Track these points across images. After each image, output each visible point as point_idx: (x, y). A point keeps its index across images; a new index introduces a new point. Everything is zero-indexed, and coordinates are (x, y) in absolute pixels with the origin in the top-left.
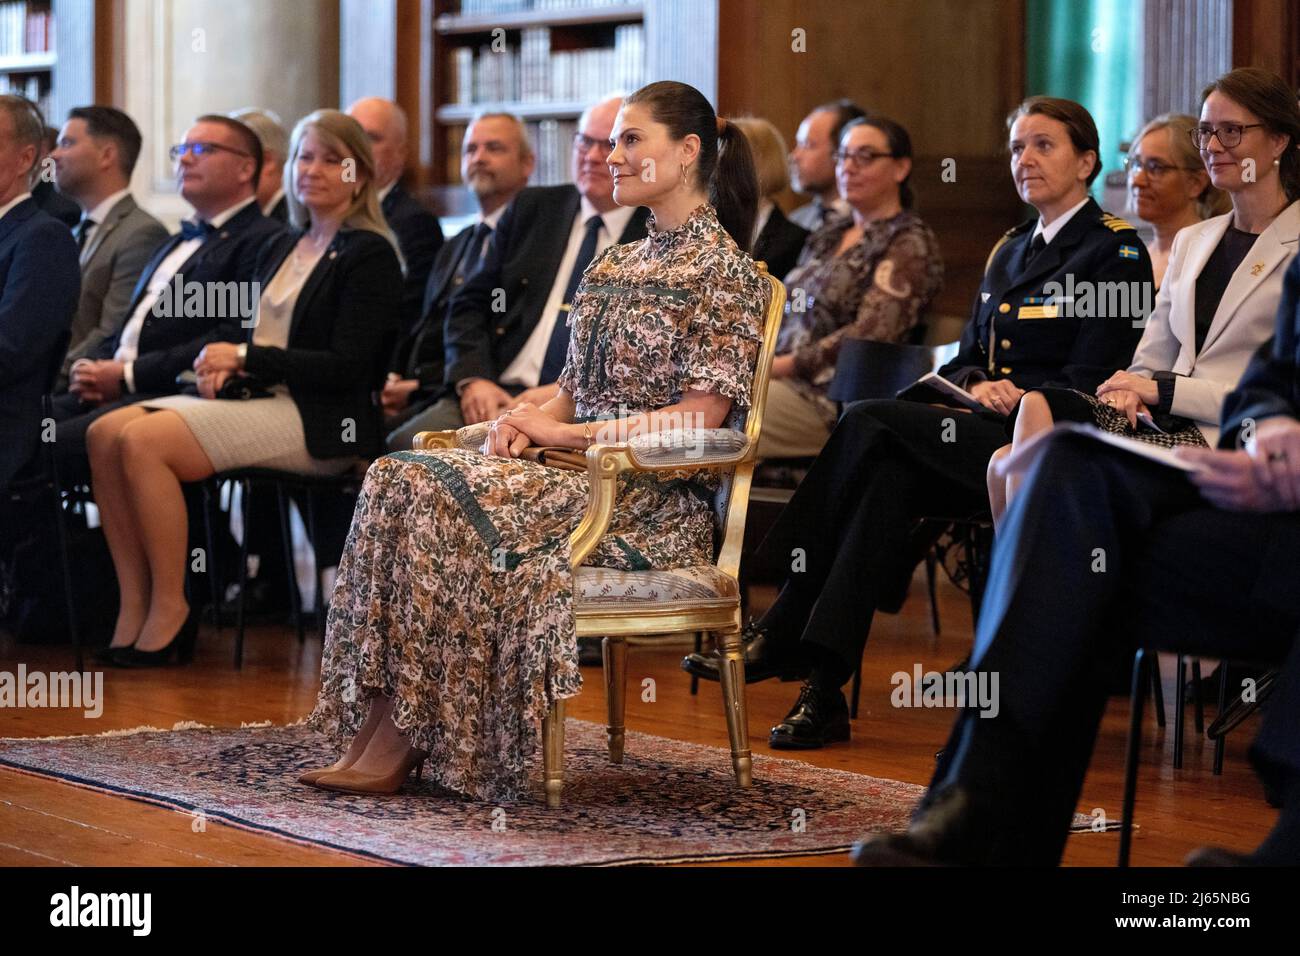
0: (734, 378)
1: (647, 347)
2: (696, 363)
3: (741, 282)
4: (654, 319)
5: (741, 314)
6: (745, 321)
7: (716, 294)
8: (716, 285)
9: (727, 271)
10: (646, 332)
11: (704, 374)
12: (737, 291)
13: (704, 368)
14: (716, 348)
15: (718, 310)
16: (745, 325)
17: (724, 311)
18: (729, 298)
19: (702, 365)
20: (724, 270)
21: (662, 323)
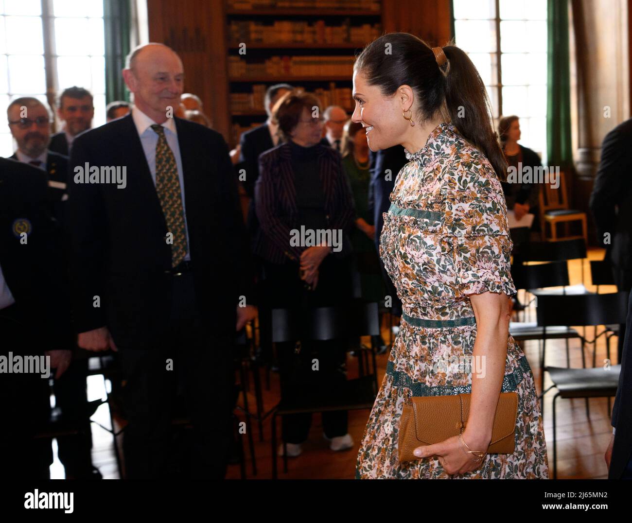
0: (497, 273)
1: (418, 264)
2: (462, 270)
3: (473, 189)
4: (418, 241)
5: (480, 217)
6: (485, 222)
7: (454, 207)
8: (453, 200)
9: (458, 184)
10: (413, 253)
11: (471, 278)
12: (473, 199)
13: (470, 273)
14: (475, 252)
15: (460, 219)
16: (486, 225)
17: (465, 219)
18: (467, 207)
19: (467, 270)
20: (455, 184)
21: (425, 243)
